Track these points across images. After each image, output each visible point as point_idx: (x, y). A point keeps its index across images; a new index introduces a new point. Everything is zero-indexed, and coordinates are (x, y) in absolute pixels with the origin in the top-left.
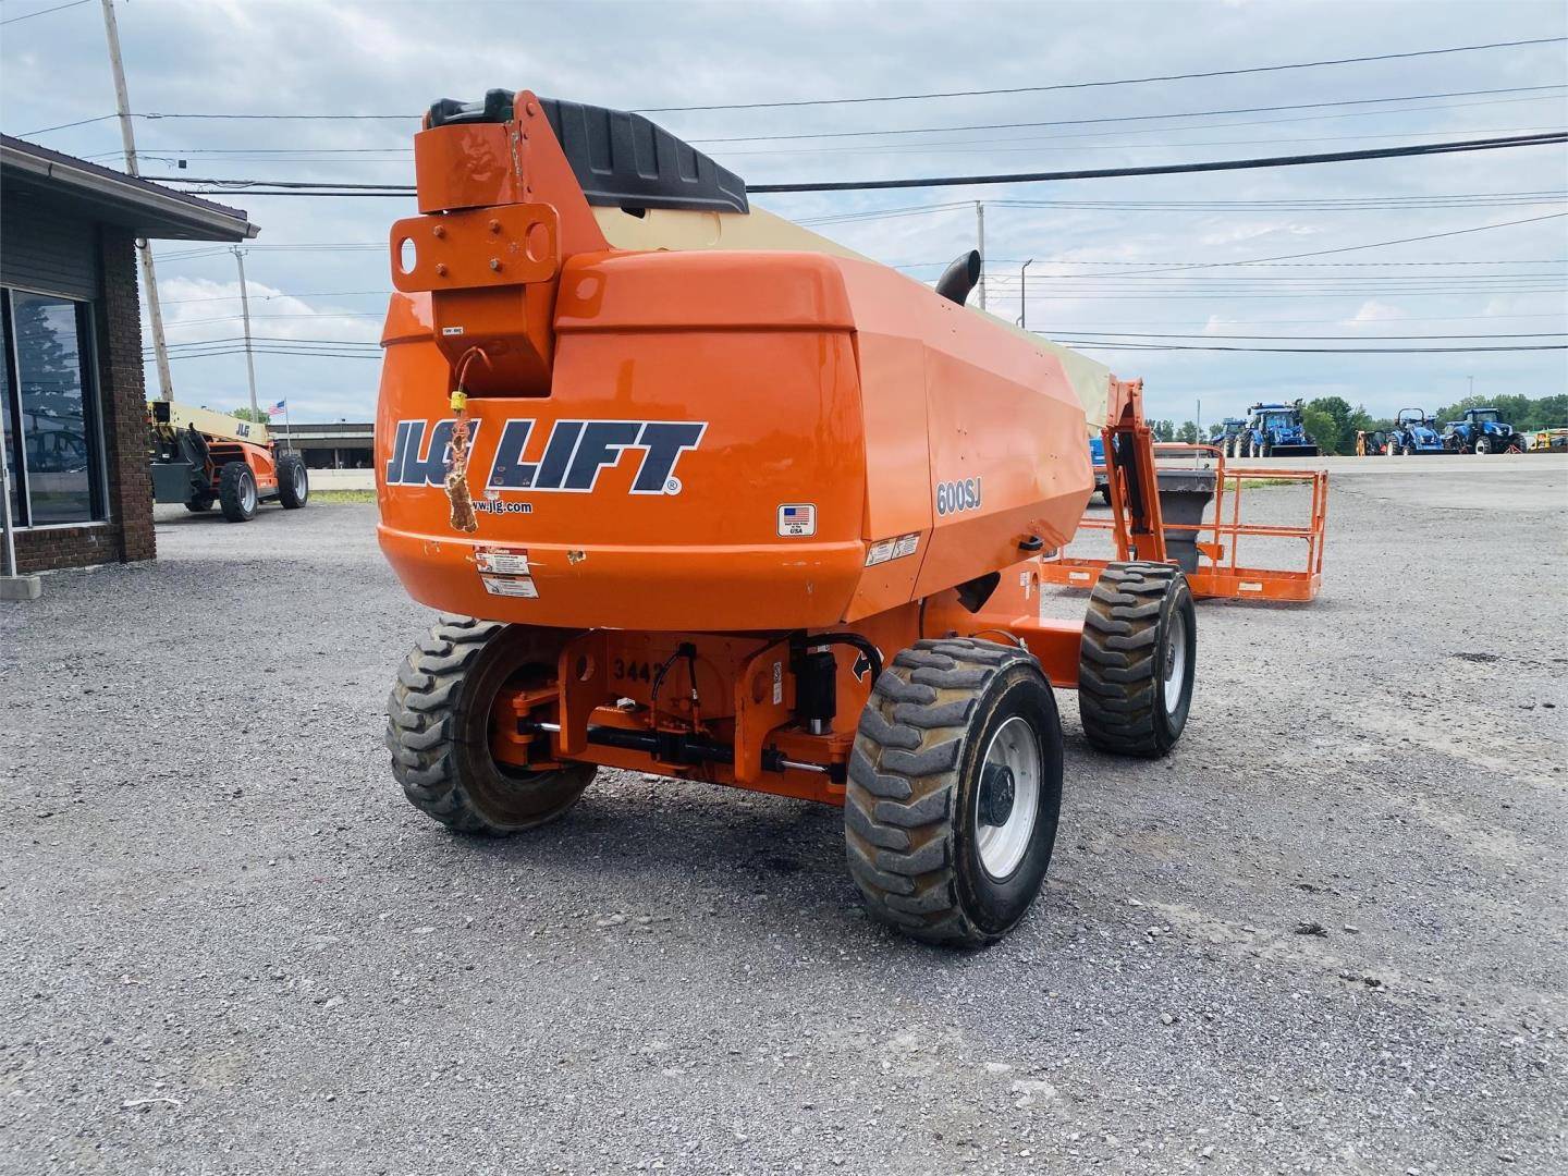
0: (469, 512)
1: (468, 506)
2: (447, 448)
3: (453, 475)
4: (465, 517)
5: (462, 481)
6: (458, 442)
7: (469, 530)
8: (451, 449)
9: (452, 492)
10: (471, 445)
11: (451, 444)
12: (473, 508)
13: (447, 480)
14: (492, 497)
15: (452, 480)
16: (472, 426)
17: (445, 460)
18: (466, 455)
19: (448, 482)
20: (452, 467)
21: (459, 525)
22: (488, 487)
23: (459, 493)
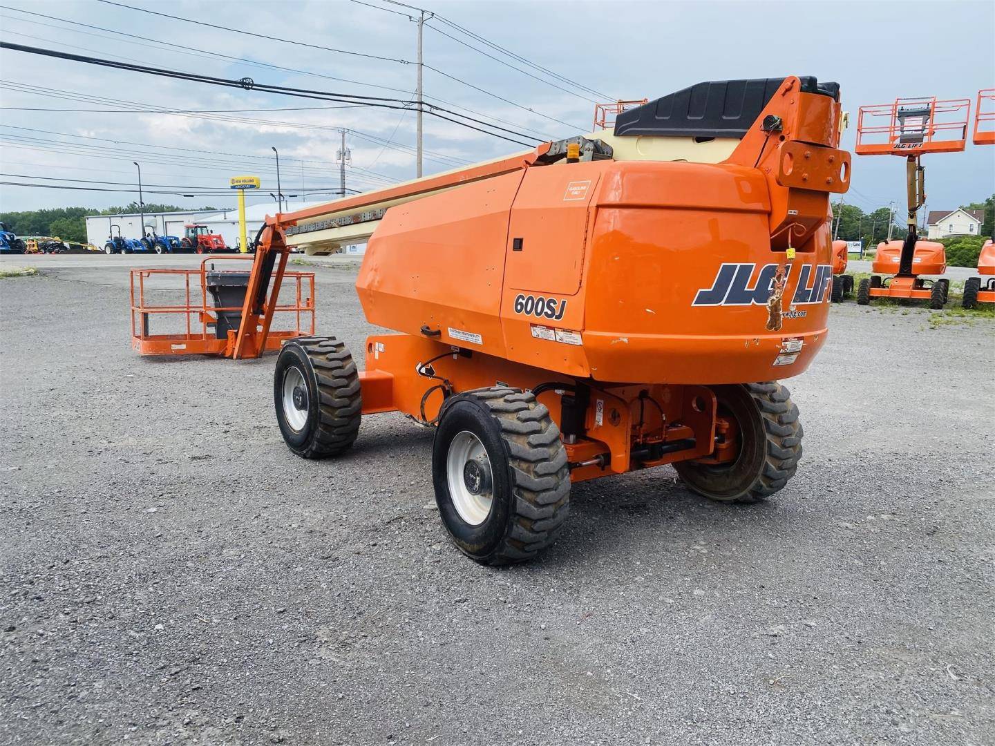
0: (779, 319)
1: (779, 315)
2: (772, 282)
3: (774, 297)
4: (776, 323)
5: (779, 301)
6: (779, 278)
7: (776, 330)
8: (774, 282)
9: (771, 308)
10: (786, 279)
11: (775, 279)
12: (782, 316)
13: (769, 301)
14: (793, 309)
15: (773, 300)
16: (787, 268)
17: (770, 289)
18: (783, 285)
19: (770, 302)
20: (774, 293)
21: (771, 327)
22: (792, 303)
23: (775, 308)
